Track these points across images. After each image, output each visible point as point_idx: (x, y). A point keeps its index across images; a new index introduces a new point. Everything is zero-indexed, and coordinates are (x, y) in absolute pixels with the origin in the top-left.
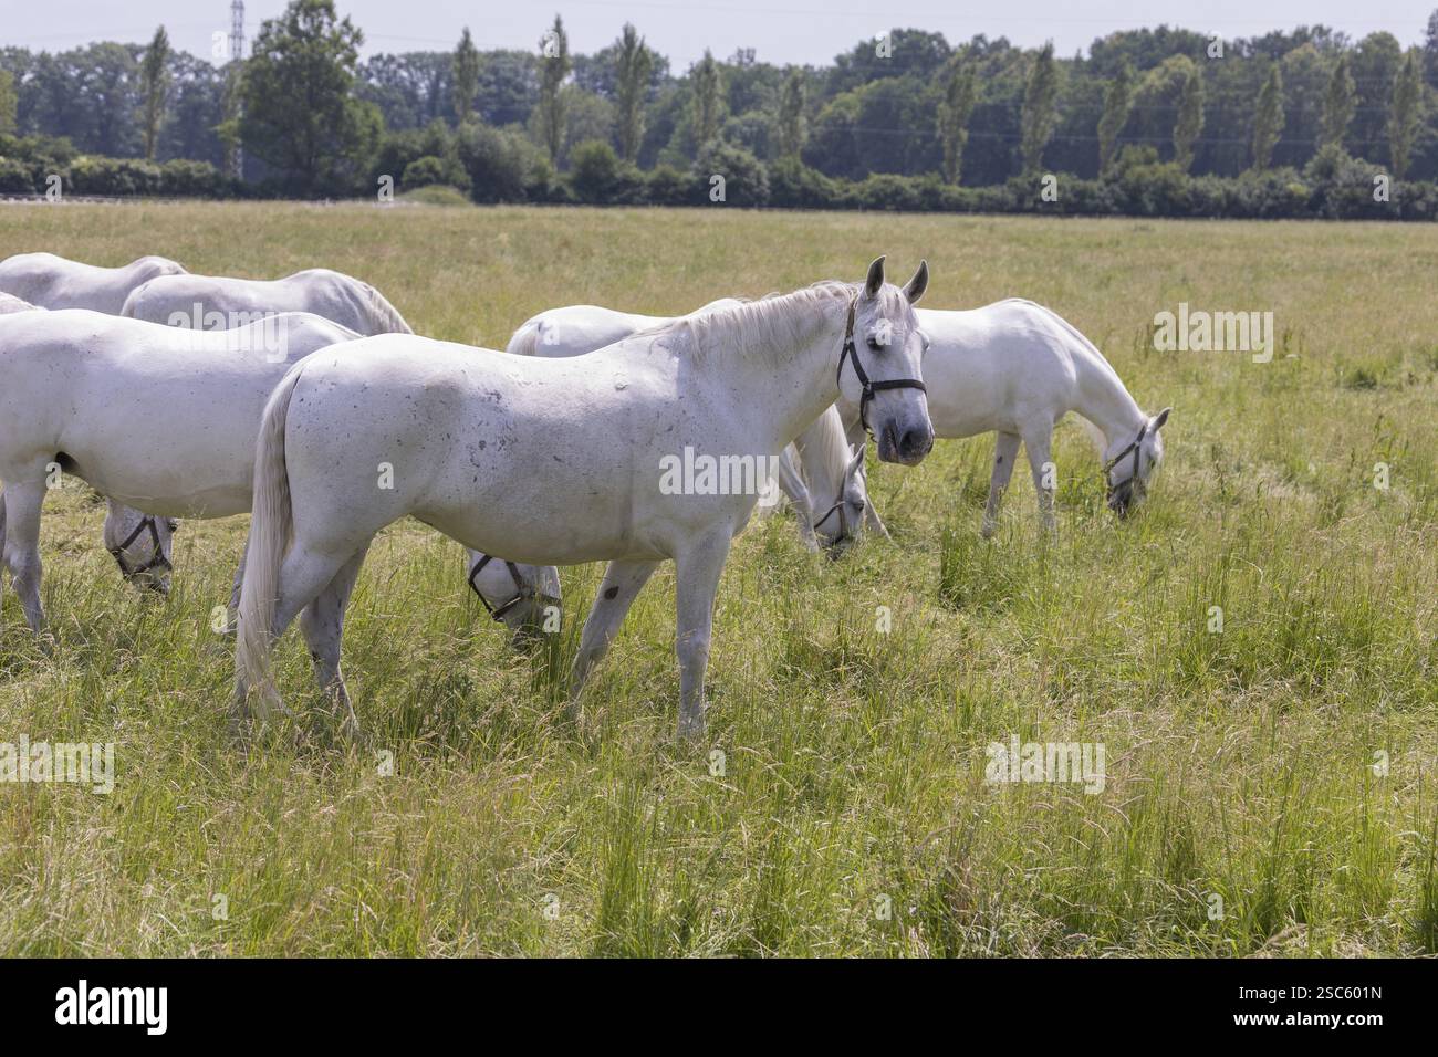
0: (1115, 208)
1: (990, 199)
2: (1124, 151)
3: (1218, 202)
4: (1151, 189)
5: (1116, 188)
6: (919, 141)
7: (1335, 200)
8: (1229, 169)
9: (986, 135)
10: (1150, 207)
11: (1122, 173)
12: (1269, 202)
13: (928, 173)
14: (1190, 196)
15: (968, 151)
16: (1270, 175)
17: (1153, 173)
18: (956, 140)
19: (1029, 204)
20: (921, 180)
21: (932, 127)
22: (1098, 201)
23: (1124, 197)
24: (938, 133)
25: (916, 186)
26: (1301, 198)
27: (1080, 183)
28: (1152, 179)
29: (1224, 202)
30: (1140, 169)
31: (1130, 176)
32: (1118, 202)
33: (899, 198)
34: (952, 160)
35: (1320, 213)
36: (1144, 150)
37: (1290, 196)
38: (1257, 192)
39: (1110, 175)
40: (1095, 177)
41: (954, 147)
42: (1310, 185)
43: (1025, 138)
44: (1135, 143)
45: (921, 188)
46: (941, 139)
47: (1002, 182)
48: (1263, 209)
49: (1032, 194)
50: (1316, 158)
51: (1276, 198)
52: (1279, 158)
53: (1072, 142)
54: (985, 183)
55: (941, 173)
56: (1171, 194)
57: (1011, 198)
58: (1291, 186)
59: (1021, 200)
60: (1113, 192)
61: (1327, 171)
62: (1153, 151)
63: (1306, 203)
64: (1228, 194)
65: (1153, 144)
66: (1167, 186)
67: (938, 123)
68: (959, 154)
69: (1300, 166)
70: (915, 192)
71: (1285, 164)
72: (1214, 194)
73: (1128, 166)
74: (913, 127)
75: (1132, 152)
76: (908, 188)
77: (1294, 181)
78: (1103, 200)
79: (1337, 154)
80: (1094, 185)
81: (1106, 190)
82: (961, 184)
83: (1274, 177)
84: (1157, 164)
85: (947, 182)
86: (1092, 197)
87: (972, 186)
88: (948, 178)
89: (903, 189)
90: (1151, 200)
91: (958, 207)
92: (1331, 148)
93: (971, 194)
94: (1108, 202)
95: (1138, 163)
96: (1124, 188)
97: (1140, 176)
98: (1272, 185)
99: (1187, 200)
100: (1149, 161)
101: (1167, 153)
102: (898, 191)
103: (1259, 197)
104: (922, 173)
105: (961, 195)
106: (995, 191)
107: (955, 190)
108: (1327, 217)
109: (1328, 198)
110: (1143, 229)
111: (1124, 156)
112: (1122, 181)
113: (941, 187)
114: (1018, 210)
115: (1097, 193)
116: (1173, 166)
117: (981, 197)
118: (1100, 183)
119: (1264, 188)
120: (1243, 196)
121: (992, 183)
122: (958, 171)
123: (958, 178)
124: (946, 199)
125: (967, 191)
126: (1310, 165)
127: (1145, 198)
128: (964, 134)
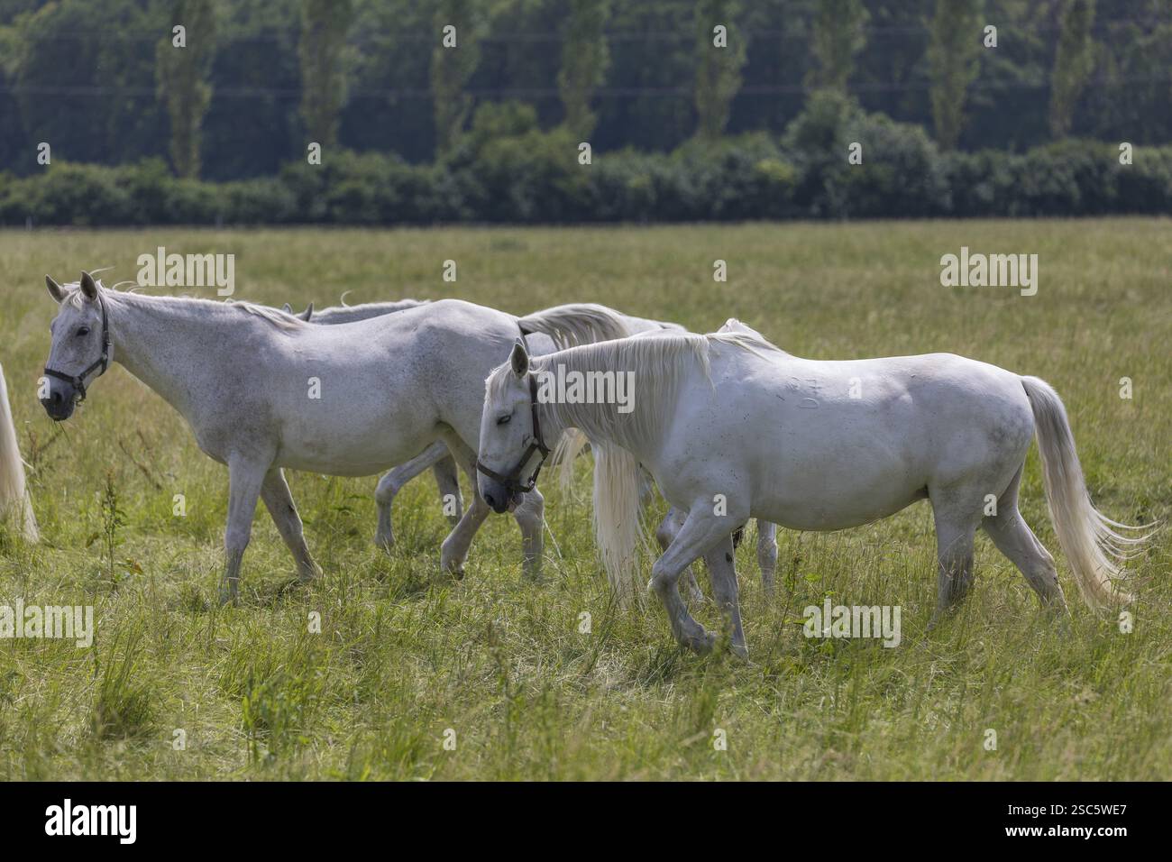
0: (467, 212)
1: (253, 201)
2: (480, 114)
3: (640, 194)
4: (528, 176)
5: (467, 175)
6: (130, 105)
7: (836, 184)
8: (660, 137)
9: (247, 91)
10: (526, 207)
11: (476, 151)
12: (729, 193)
13: (144, 161)
14: (592, 186)
15: (210, 120)
16: (732, 148)
17: (529, 150)
18: (190, 100)
19: (319, 208)
20: (132, 172)
21: (151, 82)
22: (436, 201)
23: (481, 192)
24: (160, 91)
25: (123, 183)
26: (783, 185)
27: (406, 170)
28: (529, 159)
29: (652, 197)
30: (506, 143)
31: (492, 156)
32: (470, 201)
33: (95, 205)
34: (185, 136)
35: (815, 209)
36: (513, 111)
37: (763, 181)
38: (706, 177)
39: (453, 155)
40: (430, 159)
41: (186, 115)
42: (797, 163)
43: (307, 96)
44: (498, 100)
45: (133, 186)
46: (165, 101)
47: (272, 170)
48: (718, 205)
49: (323, 190)
50: (803, 117)
51: (739, 186)
52: (743, 117)
53: (393, 100)
54: (243, 174)
55: (168, 158)
56: (560, 184)
57: (287, 197)
58: (766, 165)
59: (305, 201)
60: (461, 184)
61: (825, 137)
62: (527, 112)
63: (790, 193)
64: (657, 182)
65: (527, 100)
66: (553, 171)
67: (159, 75)
68: (196, 123)
69: (777, 129)
70: (123, 194)
71: (753, 126)
72: (635, 182)
73: (486, 136)
74: (121, 81)
75: (490, 115)
76: (110, 186)
77: (768, 156)
78: (445, 196)
79: (838, 107)
80: (432, 173)
81: (450, 180)
82: (205, 175)
83: (734, 150)
84: (534, 133)
85: (177, 174)
86: (427, 192)
87: (222, 179)
88: (179, 165)
89: (101, 189)
90: (527, 196)
91: (197, 217)
92: (828, 97)
93: (217, 193)
94: (455, 201)
95: (502, 133)
96: (481, 175)
97: (507, 157)
98: (732, 164)
99: (587, 193)
100: (521, 129)
101: (551, 114)
102: (94, 192)
103: (711, 185)
104: (134, 160)
105: (203, 196)
106: (260, 188)
107: (191, 187)
108: (827, 215)
109: (828, 185)
110: (506, 246)
111: (477, 123)
112: (478, 165)
113: (168, 183)
114: (299, 218)
115: (437, 187)
116: (562, 134)
117: (237, 198)
118: (439, 168)
119: (719, 170)
120: (684, 184)
121: (256, 174)
122: (195, 155)
123: (196, 167)
124: (177, 204)
125: (211, 188)
126: (794, 127)
127: (517, 191)
128: (206, 92)
